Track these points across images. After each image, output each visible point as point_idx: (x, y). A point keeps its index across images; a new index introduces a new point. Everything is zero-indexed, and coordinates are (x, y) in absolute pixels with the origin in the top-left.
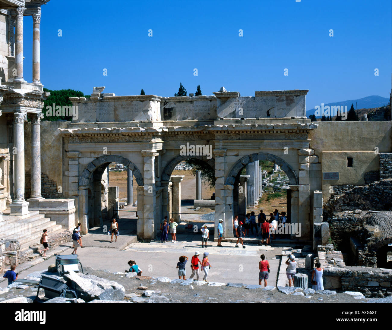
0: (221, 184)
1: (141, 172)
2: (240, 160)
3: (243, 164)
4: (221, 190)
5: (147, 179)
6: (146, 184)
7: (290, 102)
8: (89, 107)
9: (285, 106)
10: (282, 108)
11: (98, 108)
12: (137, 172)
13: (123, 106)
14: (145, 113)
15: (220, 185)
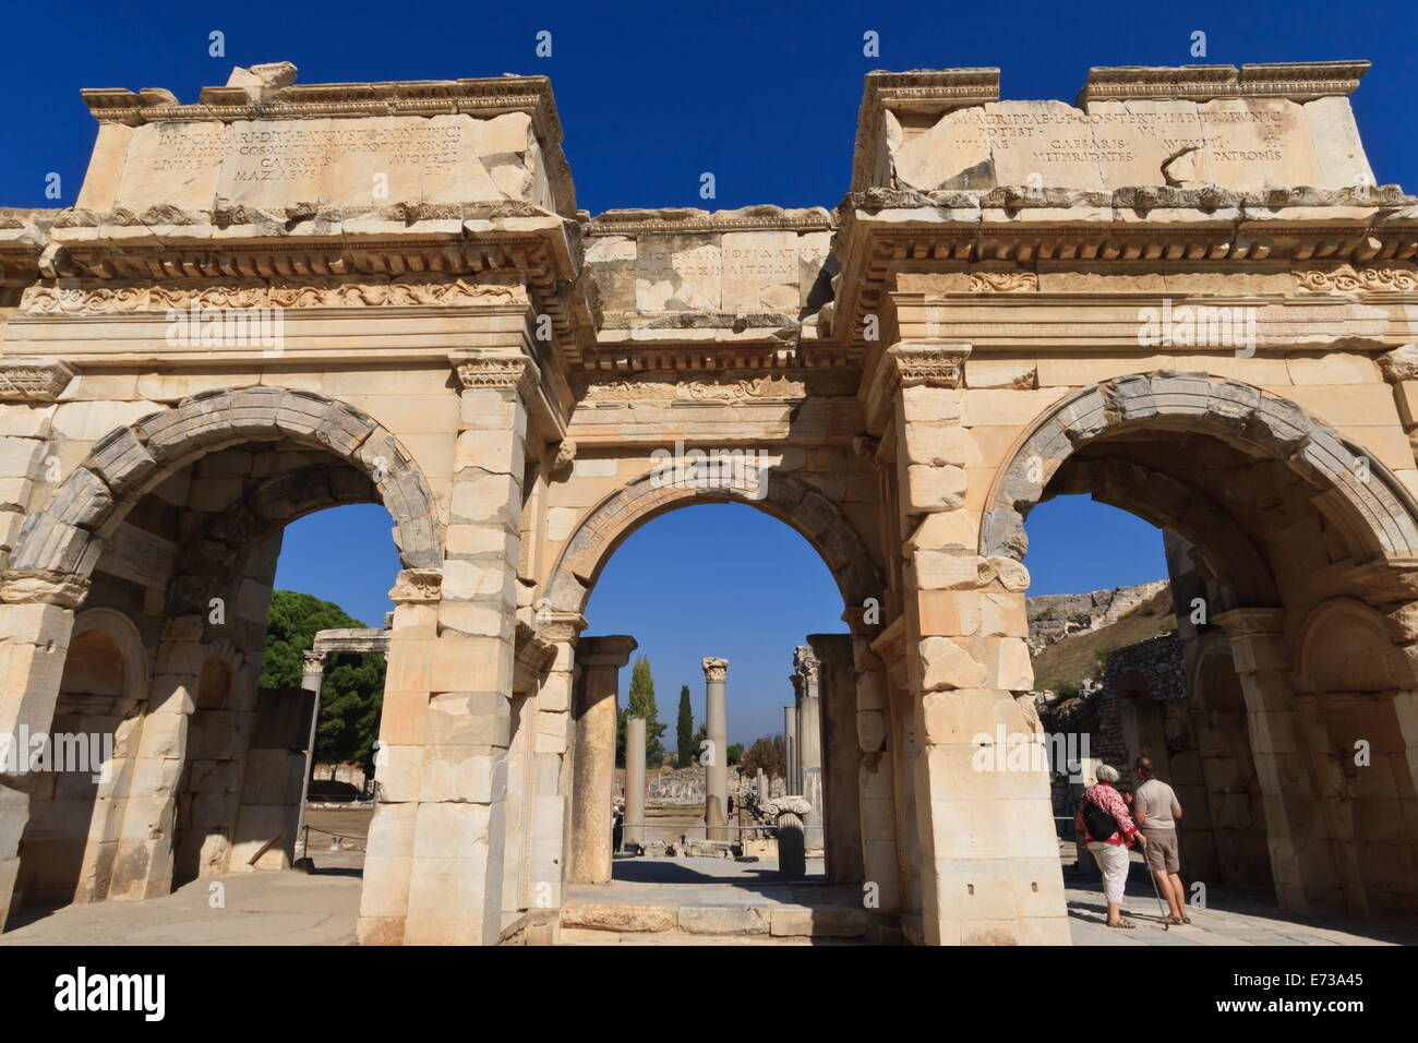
0: (953, 550)
1: (434, 485)
2: (1055, 412)
3: (1070, 434)
4: (956, 593)
5: (469, 521)
6: (459, 556)
7: (1272, 123)
8: (188, 145)
9: (1256, 144)
10: (1243, 153)
11: (238, 146)
12: (407, 482)
13: (378, 139)
14: (496, 170)
15: (949, 558)
